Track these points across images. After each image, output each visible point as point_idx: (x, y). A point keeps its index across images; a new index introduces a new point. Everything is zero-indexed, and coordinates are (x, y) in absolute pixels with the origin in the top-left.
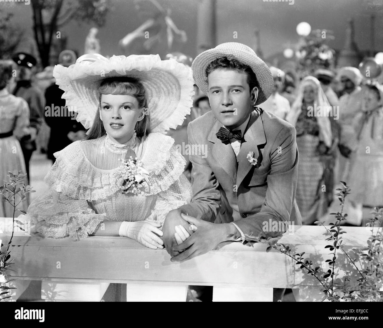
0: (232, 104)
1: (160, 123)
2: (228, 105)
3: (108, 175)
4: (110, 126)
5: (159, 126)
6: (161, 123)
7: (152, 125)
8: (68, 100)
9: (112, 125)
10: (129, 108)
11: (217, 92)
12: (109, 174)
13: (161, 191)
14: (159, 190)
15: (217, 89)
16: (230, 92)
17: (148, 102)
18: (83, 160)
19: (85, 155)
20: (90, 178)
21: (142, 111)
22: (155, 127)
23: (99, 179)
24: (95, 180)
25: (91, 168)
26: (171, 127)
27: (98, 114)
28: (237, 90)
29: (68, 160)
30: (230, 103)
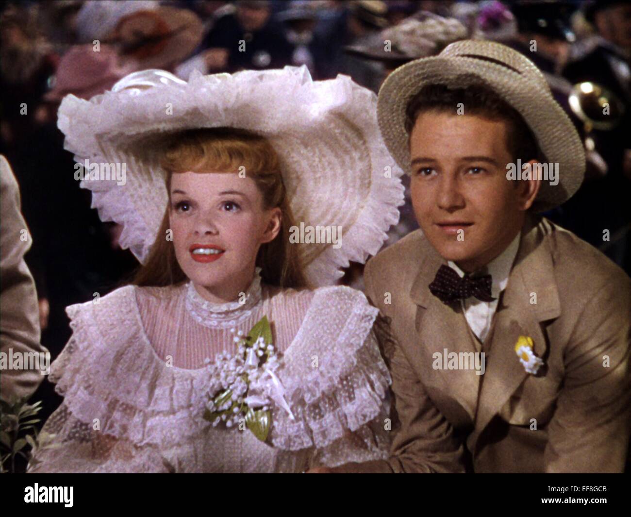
0: (463, 206)
1: (325, 248)
2: (452, 209)
3: (189, 382)
4: (188, 253)
5: (323, 256)
6: (327, 250)
7: (304, 255)
8: (96, 192)
9: (196, 252)
10: (237, 206)
11: (427, 171)
12: (192, 381)
13: (310, 444)
14: (308, 443)
15: (427, 165)
16: (461, 174)
17: (289, 193)
18: (135, 336)
19: (140, 324)
20: (144, 385)
21: (274, 217)
22: (313, 260)
23: (167, 393)
24: (158, 392)
25: (151, 359)
26: (353, 258)
27: (166, 224)
28: (477, 170)
29: (98, 332)
30: (459, 203)
